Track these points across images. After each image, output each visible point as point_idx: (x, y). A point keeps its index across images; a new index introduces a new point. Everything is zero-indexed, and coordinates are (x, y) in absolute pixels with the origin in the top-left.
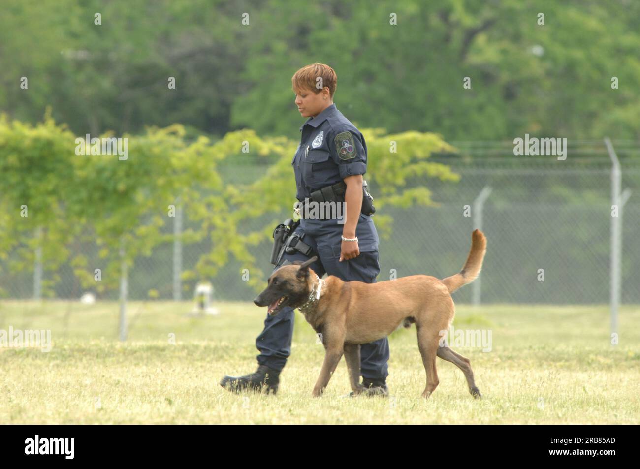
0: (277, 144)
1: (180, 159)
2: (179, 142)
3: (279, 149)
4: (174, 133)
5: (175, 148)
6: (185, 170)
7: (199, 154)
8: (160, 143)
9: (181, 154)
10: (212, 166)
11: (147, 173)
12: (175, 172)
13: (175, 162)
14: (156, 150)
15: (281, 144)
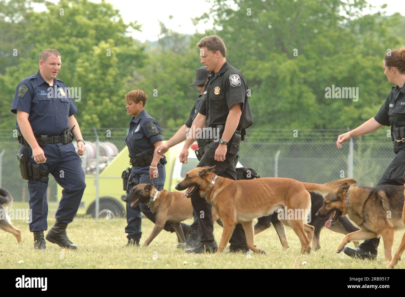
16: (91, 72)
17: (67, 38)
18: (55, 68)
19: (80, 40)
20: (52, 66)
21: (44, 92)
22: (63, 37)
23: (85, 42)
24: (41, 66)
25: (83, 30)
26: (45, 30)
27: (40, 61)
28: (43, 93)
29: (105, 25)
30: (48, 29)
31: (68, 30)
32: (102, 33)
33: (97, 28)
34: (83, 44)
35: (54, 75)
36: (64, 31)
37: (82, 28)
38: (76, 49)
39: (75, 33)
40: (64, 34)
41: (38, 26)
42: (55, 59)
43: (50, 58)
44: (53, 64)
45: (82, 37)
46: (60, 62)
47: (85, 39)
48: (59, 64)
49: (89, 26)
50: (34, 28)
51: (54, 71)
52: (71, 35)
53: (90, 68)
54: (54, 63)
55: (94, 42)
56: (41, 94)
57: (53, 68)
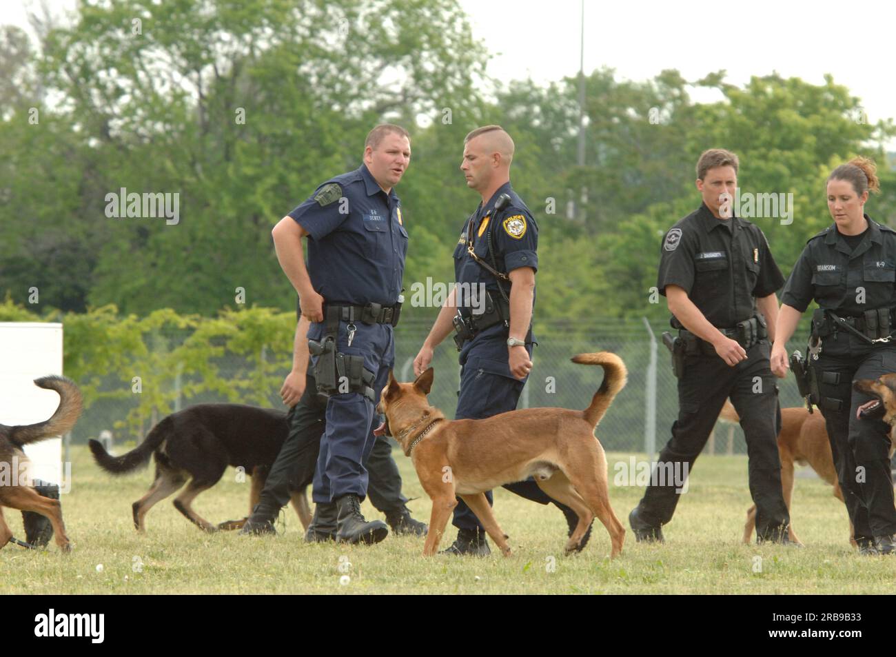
0: (192, 320)
1: (115, 332)
2: (112, 318)
3: (194, 324)
4: (109, 311)
5: (110, 323)
6: (117, 341)
7: (130, 327)
8: (97, 319)
9: (114, 328)
10: (139, 337)
11: (87, 342)
12: (109, 342)
13: (110, 334)
14: (95, 324)
15: (196, 320)
16: (811, 214)
17: (763, 150)
18: (397, 161)
19: (788, 154)
20: (391, 157)
21: (375, 213)
22: (755, 148)
23: (797, 158)
24: (369, 157)
25: (793, 136)
26: (723, 134)
27: (368, 147)
28: (375, 215)
29: (834, 127)
30: (727, 132)
31: (764, 135)
32: (827, 141)
33: (817, 131)
34: (793, 162)
35: (397, 175)
36: (757, 137)
37: (790, 132)
38: (784, 170)
39: (777, 140)
40: (757, 143)
41: (709, 127)
42: (399, 141)
43: (387, 139)
44: (395, 152)
45: (791, 148)
46: (408, 149)
47: (797, 152)
48: (406, 154)
49: (804, 130)
50: (702, 132)
51: (396, 166)
52: (769, 145)
53: (810, 207)
54: (395, 149)
55: (812, 157)
56: (371, 218)
57: (394, 161)
